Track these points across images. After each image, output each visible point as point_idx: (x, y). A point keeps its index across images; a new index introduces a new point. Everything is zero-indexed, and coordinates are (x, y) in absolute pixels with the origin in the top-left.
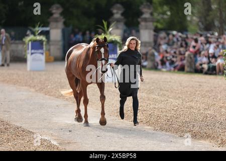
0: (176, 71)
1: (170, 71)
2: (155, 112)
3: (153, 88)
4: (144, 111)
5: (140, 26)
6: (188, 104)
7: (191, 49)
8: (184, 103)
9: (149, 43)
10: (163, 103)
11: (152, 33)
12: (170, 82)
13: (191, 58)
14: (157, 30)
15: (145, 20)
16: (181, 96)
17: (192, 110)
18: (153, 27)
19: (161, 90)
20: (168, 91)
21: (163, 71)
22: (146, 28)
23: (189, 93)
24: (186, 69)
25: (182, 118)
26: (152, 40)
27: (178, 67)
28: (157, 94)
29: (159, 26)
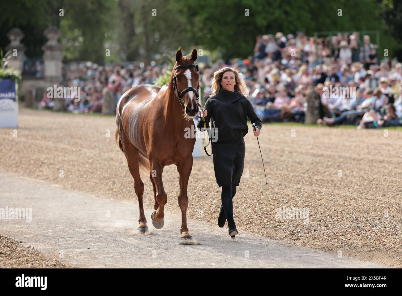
0: (91, 113)
1: (83, 113)
2: (65, 166)
3: (61, 135)
4: (51, 164)
5: (44, 56)
6: (106, 155)
7: (110, 85)
8: (102, 154)
9: (56, 78)
10: (75, 154)
11: (60, 65)
12: (84, 127)
13: (110, 96)
14: (66, 61)
15: (51, 48)
16: (97, 145)
17: (112, 162)
18: (61, 58)
19: (72, 137)
20: (80, 138)
21: (74, 114)
22: (53, 58)
23: (108, 141)
24: (104, 110)
25: (98, 173)
26: (60, 73)
27: (94, 108)
28: (66, 142)
29: (69, 56)
